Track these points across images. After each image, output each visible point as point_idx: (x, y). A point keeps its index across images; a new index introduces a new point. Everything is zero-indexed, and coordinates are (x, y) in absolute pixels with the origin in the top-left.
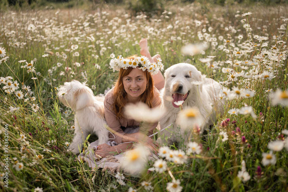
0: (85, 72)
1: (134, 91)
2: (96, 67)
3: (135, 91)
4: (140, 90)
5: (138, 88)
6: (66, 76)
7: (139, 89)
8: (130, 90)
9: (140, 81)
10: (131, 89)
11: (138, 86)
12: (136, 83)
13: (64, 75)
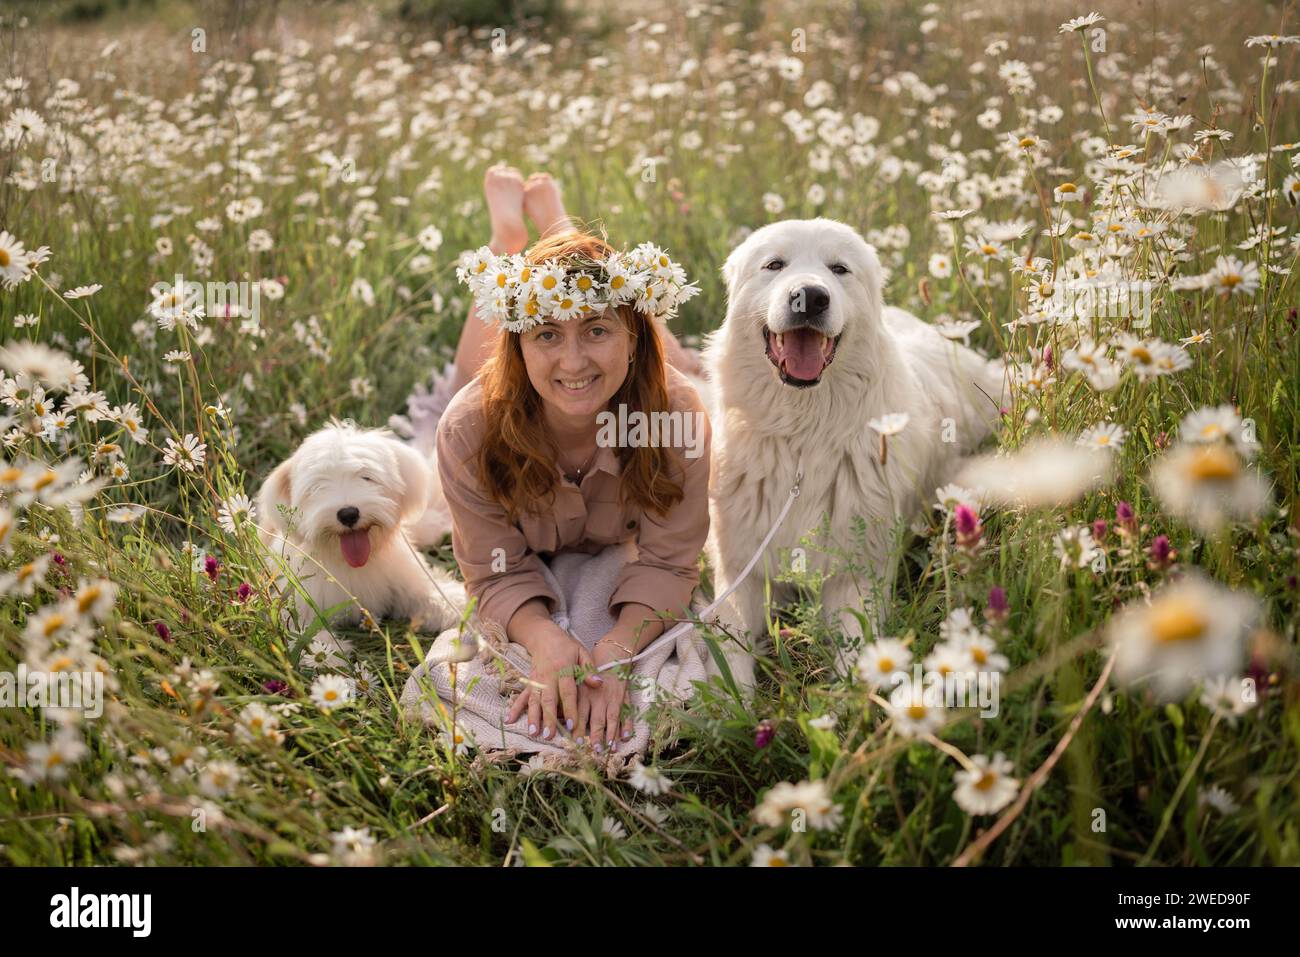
0: (313, 322)
1: (572, 386)
2: (360, 292)
3: (580, 385)
4: (600, 380)
5: (592, 372)
6: (224, 348)
7: (596, 377)
8: (556, 385)
9: (601, 338)
10: (560, 376)
11: (592, 363)
12: (580, 348)
13: (212, 341)
